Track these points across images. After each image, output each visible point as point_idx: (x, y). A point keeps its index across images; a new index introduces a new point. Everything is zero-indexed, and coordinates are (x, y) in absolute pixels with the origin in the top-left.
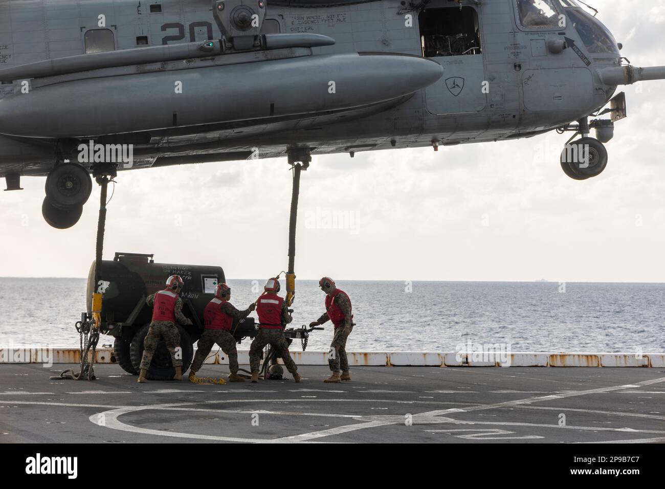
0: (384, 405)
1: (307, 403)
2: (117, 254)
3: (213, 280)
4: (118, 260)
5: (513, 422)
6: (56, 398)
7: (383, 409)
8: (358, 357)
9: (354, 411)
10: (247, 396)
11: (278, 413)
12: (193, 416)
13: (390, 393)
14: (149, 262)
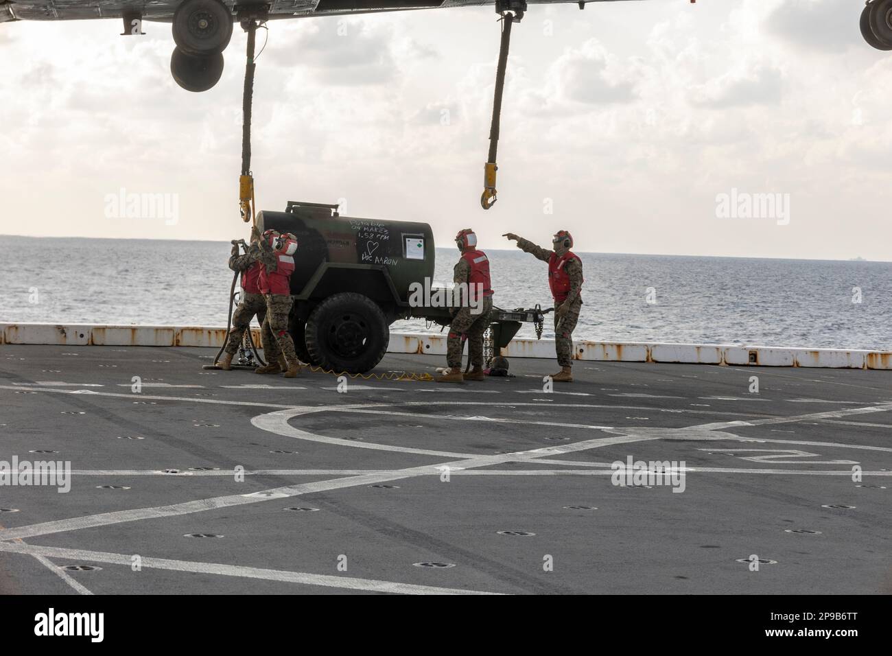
0: (643, 413)
1: (540, 409)
2: (290, 204)
3: (418, 241)
4: (292, 212)
5: (818, 441)
6: (206, 393)
7: (642, 418)
8: (609, 349)
9: (603, 420)
10: (459, 396)
11: (502, 420)
12: (388, 422)
13: (652, 399)
14: (332, 215)
